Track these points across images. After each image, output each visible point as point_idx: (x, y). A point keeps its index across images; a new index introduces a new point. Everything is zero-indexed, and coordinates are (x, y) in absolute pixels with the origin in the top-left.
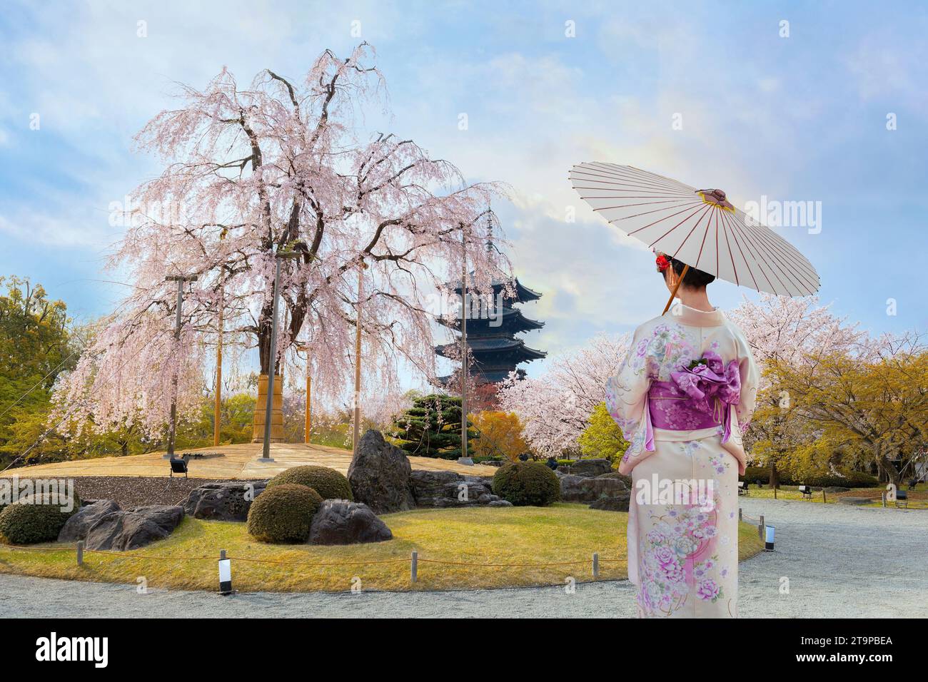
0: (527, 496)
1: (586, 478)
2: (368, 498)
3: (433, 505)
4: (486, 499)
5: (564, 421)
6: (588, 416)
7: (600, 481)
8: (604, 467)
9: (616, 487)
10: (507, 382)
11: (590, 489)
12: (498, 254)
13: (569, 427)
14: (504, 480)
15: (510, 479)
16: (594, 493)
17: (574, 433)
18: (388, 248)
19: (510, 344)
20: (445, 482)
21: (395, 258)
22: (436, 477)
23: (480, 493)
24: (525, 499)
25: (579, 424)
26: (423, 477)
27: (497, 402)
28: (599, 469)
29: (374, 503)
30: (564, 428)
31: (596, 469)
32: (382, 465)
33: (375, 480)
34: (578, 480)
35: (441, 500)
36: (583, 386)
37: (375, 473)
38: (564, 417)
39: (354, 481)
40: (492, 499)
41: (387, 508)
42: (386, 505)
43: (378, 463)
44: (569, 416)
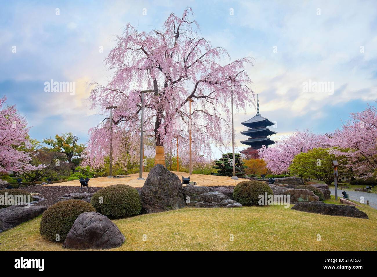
0: (252, 200)
1: (290, 189)
2: (151, 203)
3: (195, 205)
4: (224, 203)
5: (283, 162)
6: (292, 160)
7: (298, 191)
8: (300, 181)
9: (308, 194)
10: (261, 149)
11: (292, 195)
12: (247, 89)
13: (284, 164)
14: (238, 191)
15: (242, 191)
16: (294, 197)
17: (287, 166)
18: (202, 94)
19: (265, 139)
20: (201, 193)
21: (205, 97)
22: (196, 190)
23: (222, 200)
24: (251, 202)
25: (288, 163)
26: (190, 190)
27: (258, 156)
28: (297, 182)
29: (155, 206)
30: (283, 164)
31: (296, 182)
32: (160, 183)
33: (156, 193)
34: (285, 190)
35: (199, 202)
36: (290, 149)
37: (156, 189)
38: (282, 160)
39: (144, 193)
40: (229, 203)
41: (163, 208)
42: (162, 207)
43: (157, 183)
44: (285, 160)
